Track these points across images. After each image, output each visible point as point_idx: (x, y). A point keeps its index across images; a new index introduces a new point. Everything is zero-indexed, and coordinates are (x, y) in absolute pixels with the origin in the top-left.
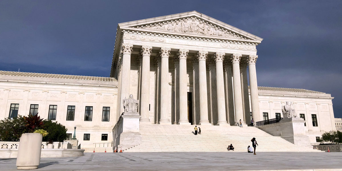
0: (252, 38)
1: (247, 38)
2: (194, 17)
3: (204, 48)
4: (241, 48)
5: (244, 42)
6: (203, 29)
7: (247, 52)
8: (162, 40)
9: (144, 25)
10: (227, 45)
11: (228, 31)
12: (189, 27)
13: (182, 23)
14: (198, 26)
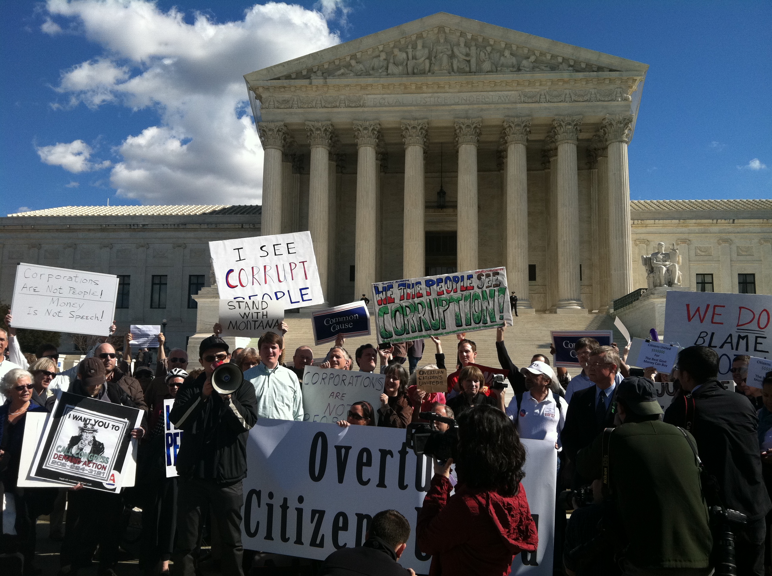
0: (613, 67)
3: (470, 111)
5: (588, 81)
6: (468, 59)
7: (600, 107)
8: (354, 104)
9: (311, 71)
10: (538, 96)
11: (542, 54)
12: (429, 58)
13: (410, 50)
14: (452, 51)
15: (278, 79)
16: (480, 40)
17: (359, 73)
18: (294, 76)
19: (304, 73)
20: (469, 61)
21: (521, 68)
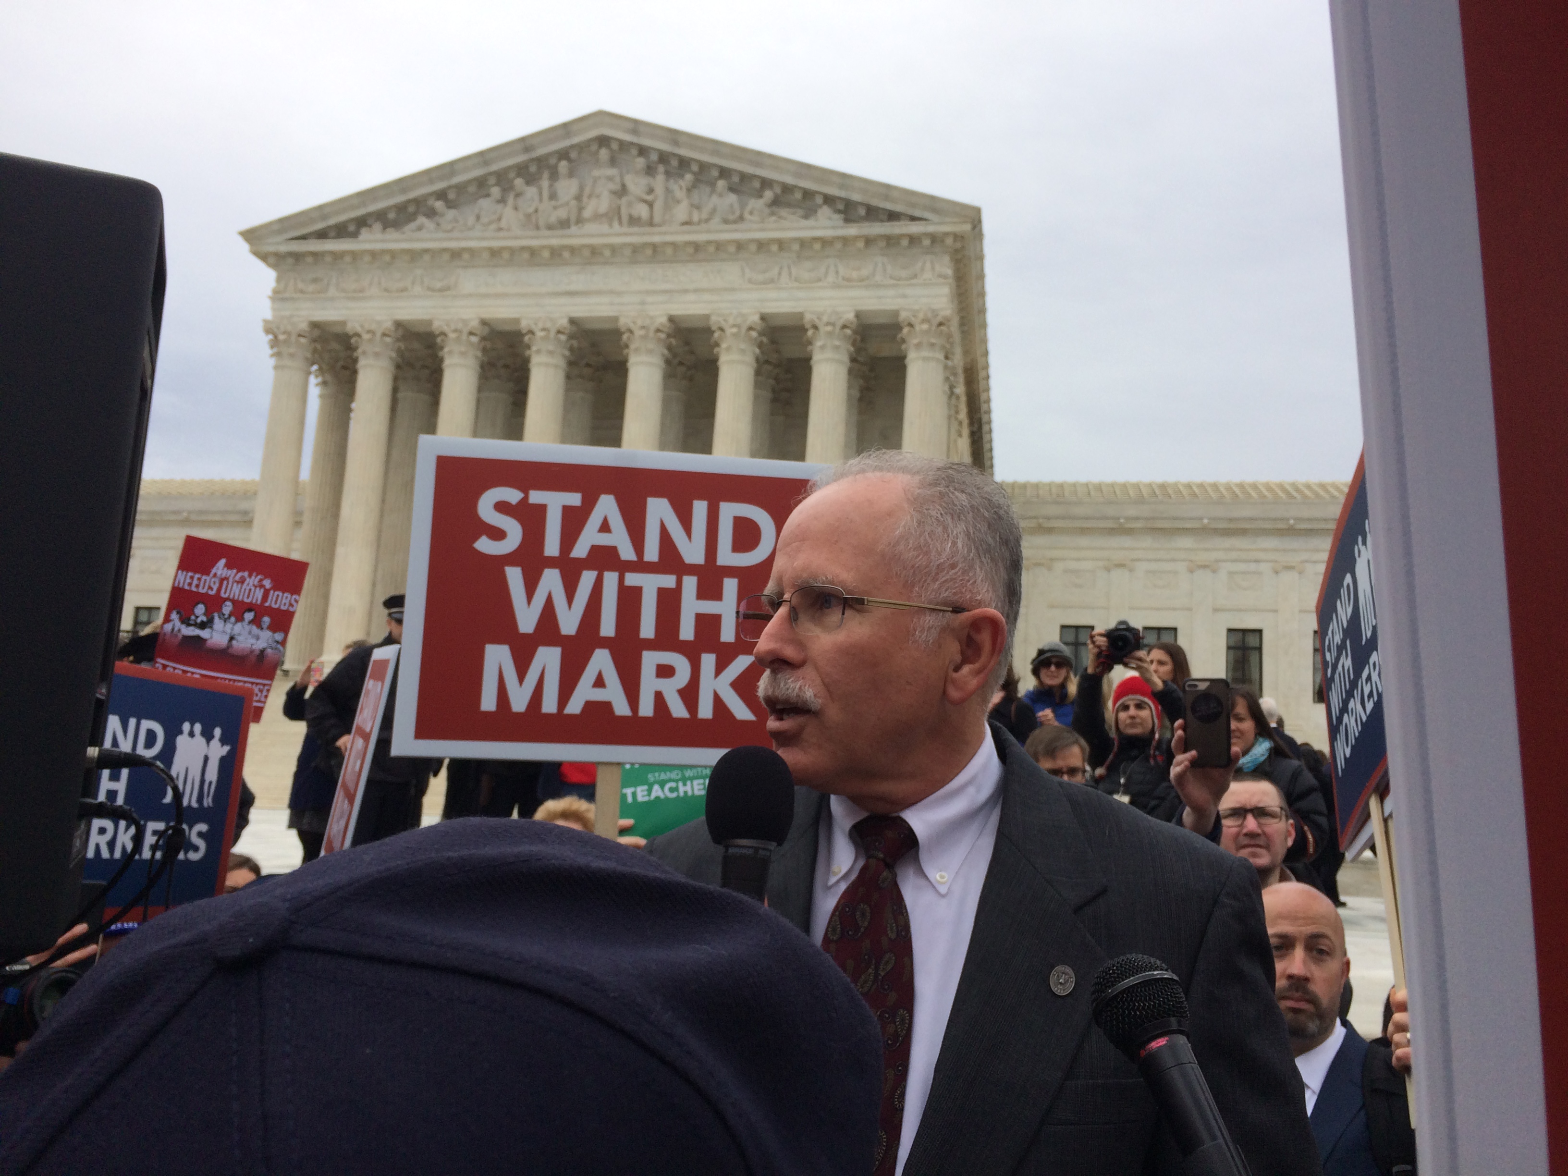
0: (917, 213)
1: (893, 216)
2: (603, 141)
3: (650, 299)
4: (855, 274)
5: (869, 241)
6: (649, 198)
7: (891, 292)
8: (438, 285)
9: (362, 222)
10: (776, 271)
11: (787, 189)
12: (578, 198)
13: (545, 183)
14: (624, 186)
15: (303, 237)
16: (674, 163)
17: (449, 227)
18: (333, 234)
19: (352, 228)
20: (651, 205)
21: (747, 215)
